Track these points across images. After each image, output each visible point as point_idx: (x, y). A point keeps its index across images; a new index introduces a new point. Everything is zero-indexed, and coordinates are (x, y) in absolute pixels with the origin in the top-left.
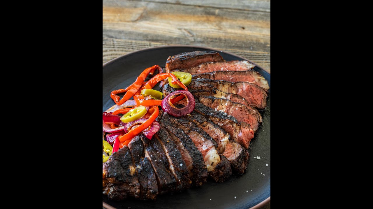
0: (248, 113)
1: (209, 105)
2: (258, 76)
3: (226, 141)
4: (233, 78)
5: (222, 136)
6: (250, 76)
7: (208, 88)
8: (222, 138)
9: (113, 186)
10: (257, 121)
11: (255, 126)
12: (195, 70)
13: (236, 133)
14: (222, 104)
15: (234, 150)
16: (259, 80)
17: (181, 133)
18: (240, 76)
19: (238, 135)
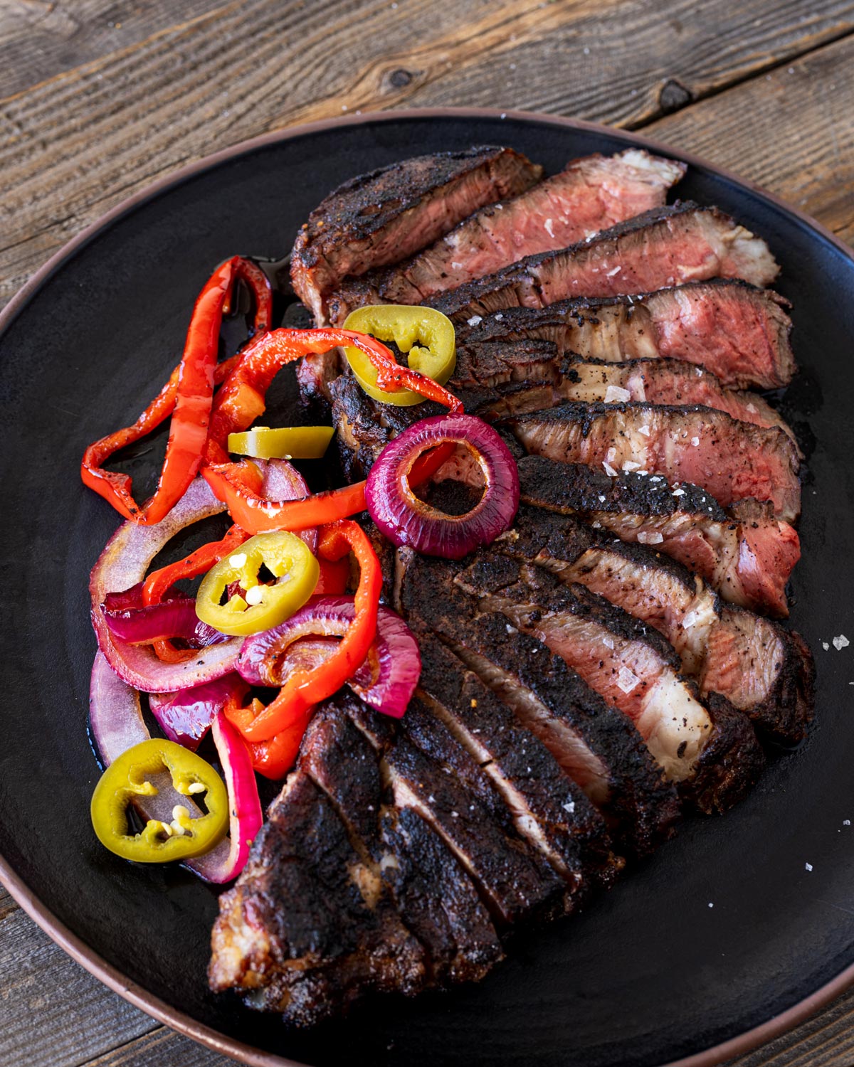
0: (742, 445)
1: (569, 453)
2: (719, 228)
3: (706, 624)
4: (618, 269)
5: (683, 601)
6: (689, 238)
7: (541, 368)
8: (683, 611)
9: (307, 980)
10: (790, 465)
11: (789, 493)
12: (438, 268)
13: (726, 562)
14: (627, 434)
15: (745, 653)
16: (730, 244)
17: (508, 636)
18: (646, 252)
19: (737, 569)
